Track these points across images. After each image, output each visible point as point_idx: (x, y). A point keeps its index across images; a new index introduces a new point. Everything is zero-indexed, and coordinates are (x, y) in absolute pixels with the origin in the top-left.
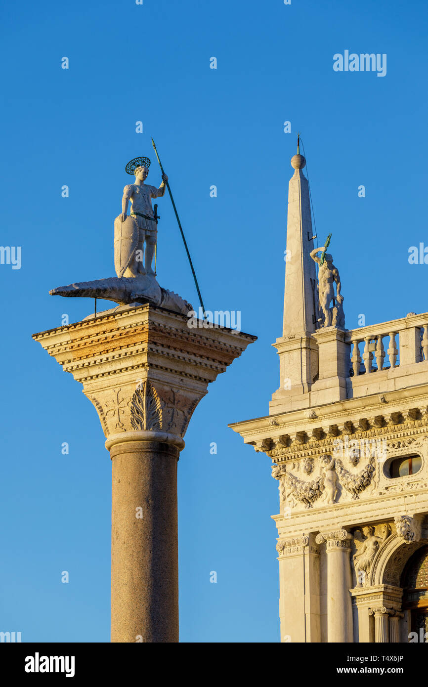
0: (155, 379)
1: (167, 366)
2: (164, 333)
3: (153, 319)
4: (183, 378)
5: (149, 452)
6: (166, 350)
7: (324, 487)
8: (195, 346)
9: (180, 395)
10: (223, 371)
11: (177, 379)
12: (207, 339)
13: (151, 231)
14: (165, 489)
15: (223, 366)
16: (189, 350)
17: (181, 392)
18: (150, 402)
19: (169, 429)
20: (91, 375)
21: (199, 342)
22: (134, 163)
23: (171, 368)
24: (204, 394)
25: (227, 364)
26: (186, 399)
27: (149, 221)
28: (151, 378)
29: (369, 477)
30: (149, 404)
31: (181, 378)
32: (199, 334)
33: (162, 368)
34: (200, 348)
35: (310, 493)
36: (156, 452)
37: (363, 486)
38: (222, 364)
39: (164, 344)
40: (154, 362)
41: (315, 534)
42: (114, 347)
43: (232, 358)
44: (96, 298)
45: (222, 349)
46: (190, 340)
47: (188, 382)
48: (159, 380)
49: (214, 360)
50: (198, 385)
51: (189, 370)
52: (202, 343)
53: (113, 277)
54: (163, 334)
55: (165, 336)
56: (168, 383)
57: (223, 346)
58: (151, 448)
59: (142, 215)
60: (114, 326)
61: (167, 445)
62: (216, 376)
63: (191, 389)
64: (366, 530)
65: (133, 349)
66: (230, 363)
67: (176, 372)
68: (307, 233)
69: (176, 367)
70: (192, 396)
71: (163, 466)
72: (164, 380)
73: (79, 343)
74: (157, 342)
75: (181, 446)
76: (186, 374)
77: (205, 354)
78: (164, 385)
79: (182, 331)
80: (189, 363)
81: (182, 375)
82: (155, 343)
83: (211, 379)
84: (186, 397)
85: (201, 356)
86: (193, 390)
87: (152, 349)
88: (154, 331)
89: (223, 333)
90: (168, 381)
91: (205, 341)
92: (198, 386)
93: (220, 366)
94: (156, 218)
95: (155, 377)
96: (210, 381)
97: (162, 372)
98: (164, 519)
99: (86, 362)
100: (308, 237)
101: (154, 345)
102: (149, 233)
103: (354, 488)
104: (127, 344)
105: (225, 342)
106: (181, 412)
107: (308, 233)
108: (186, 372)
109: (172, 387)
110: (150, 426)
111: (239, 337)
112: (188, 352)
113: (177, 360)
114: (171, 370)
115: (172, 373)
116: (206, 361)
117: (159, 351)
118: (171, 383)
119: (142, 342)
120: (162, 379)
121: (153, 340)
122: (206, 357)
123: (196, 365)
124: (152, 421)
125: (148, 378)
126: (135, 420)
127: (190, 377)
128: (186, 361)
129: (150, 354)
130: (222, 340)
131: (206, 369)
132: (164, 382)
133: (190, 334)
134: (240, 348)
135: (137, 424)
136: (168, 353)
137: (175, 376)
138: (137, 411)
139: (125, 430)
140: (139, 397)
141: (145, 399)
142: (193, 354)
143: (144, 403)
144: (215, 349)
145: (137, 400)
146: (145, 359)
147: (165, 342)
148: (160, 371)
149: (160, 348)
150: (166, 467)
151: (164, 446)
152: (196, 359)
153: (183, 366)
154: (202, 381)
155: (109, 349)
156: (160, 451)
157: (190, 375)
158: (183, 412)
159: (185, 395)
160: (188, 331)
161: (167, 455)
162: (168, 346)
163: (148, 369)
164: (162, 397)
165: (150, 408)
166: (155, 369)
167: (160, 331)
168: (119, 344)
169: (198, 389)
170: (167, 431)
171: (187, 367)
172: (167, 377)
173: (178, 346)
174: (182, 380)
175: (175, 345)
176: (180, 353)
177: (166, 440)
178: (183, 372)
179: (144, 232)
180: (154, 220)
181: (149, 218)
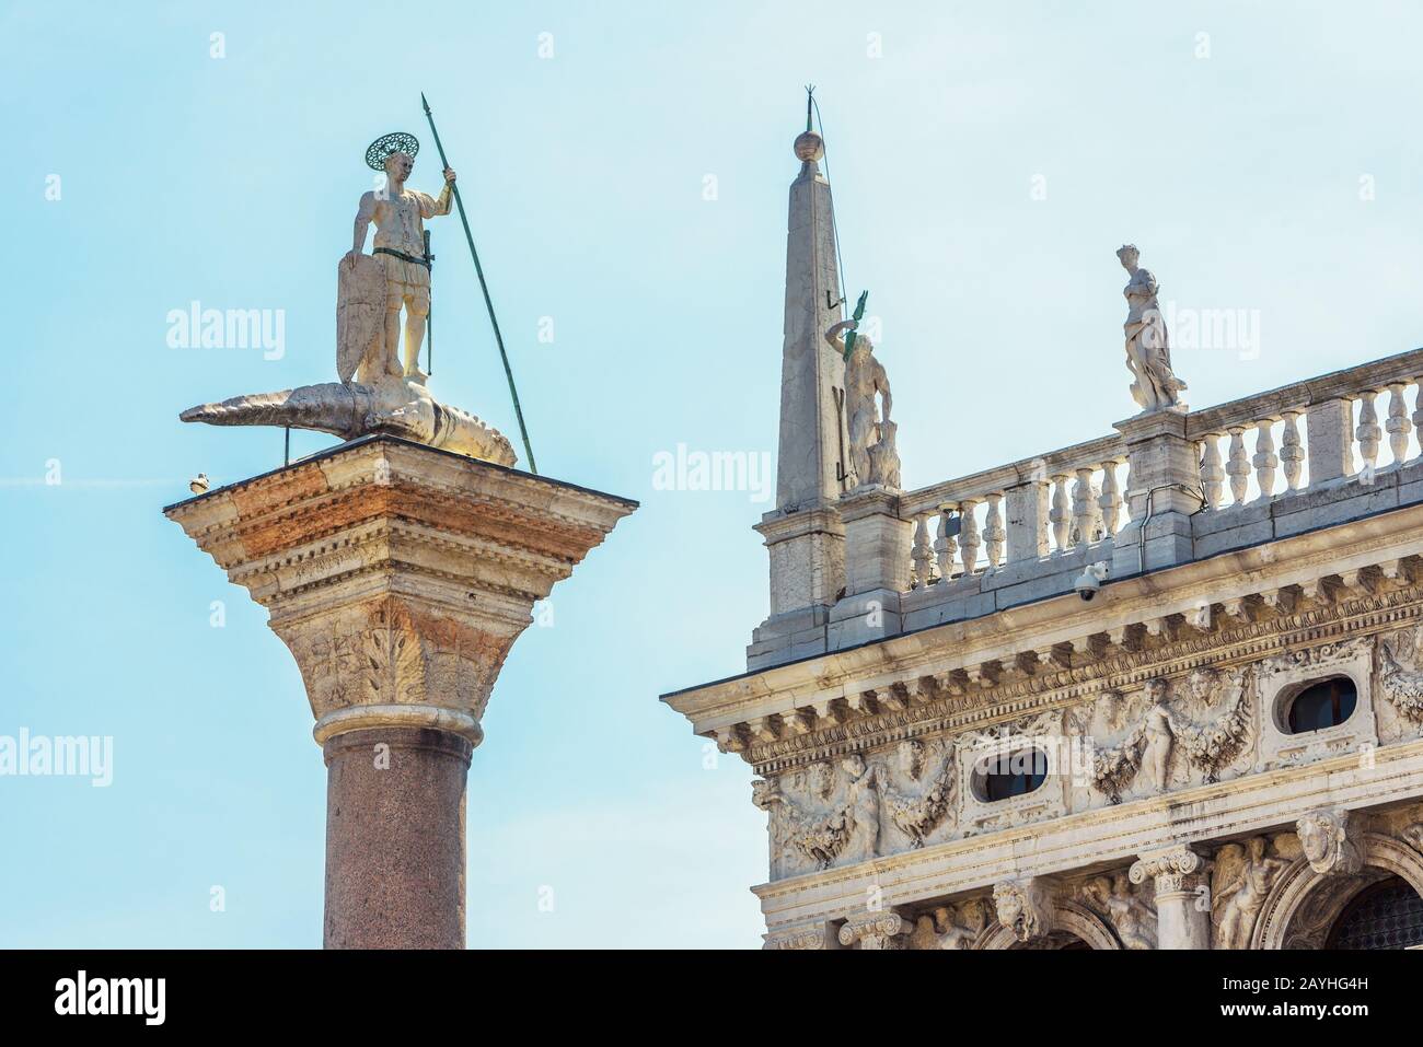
0: (407, 594)
1: (435, 566)
2: (423, 496)
3: (397, 467)
4: (475, 592)
6: (430, 533)
7: (855, 823)
8: (497, 523)
9: (470, 629)
10: (564, 575)
11: (460, 594)
12: (523, 507)
13: (417, 287)
14: (434, 827)
15: (566, 566)
16: (483, 530)
17: (471, 621)
18: (398, 643)
19: (442, 697)
20: (284, 588)
21: (503, 514)
22: (383, 147)
23: (445, 570)
24: (524, 625)
25: (571, 560)
26: (483, 635)
27: (412, 266)
28: (399, 592)
29: (943, 799)
30: (397, 646)
31: (471, 591)
32: (503, 496)
33: (421, 569)
34: (507, 526)
35: (827, 836)
36: (413, 749)
37: (931, 822)
38: (562, 562)
39: (424, 518)
40: (403, 558)
41: (840, 923)
42: (322, 529)
43: (583, 548)
44: (288, 427)
45: (558, 527)
46: (483, 510)
47: (487, 600)
48: (417, 596)
49: (541, 552)
50: (510, 606)
51: (485, 574)
52: (512, 517)
53: (326, 382)
54: (421, 499)
55: (426, 504)
56: (437, 601)
57: (564, 524)
58: (403, 742)
59: (395, 254)
60: (319, 484)
61: (438, 734)
62: (550, 586)
63: (493, 614)
64: (942, 914)
65: (360, 531)
66: (579, 560)
67: (455, 576)
68: (826, 294)
69: (457, 568)
70: (497, 629)
71: (429, 778)
72: (430, 596)
73: (254, 522)
74: (409, 514)
75: (476, 735)
76: (479, 582)
77: (522, 540)
78: (431, 606)
79: (464, 492)
80: (483, 559)
81: (472, 585)
82: (403, 518)
83: (538, 592)
84: (482, 631)
85: (510, 544)
86: (498, 617)
87: (395, 530)
88: (398, 493)
89: (559, 494)
90: (439, 598)
91: (519, 511)
92: (513, 606)
93: (556, 566)
94: (427, 259)
95: (407, 590)
96: (537, 597)
97: (426, 579)
98: (430, 891)
99: (271, 561)
100: (829, 301)
101: (404, 523)
102: (409, 291)
103: (913, 823)
104: (347, 522)
105: (566, 514)
106: (471, 663)
107: (828, 292)
108: (480, 578)
109: (449, 610)
110: (400, 692)
111: (596, 503)
112: (481, 536)
113: (458, 554)
114: (445, 574)
115: (448, 580)
116: (523, 554)
117: (414, 536)
118: (446, 603)
119: (376, 517)
120: (425, 595)
121: (398, 511)
122: (524, 547)
123: (501, 563)
124: (404, 682)
125: (393, 591)
126: (369, 682)
127: (490, 589)
128: (477, 555)
129: (395, 540)
130: (558, 510)
131: (524, 572)
132: (431, 600)
133: (483, 497)
134: (600, 526)
135: (372, 689)
136: (435, 539)
137: (455, 587)
138: (373, 661)
139: (350, 705)
140: (376, 632)
141: (388, 637)
142: (494, 539)
143: (387, 646)
144: (543, 528)
145: (373, 640)
146: (384, 553)
147: (426, 514)
148: (420, 578)
149: (416, 529)
150: (437, 779)
151: (432, 735)
152: (499, 550)
153: (471, 565)
154: (518, 597)
155: (313, 532)
156: (424, 747)
157: (489, 585)
158: (476, 663)
159: (479, 627)
160: (478, 491)
161: (438, 755)
162: (434, 525)
163: (392, 570)
164: (426, 632)
165: (399, 655)
166: (408, 572)
167: (413, 491)
168: (333, 521)
169: (510, 614)
170: (439, 704)
171: (481, 568)
172: (439, 590)
173: (457, 524)
174: (472, 595)
175: (450, 521)
176: (462, 539)
177: (435, 724)
178: (474, 578)
179: (400, 287)
180: (422, 263)
181: (411, 259)
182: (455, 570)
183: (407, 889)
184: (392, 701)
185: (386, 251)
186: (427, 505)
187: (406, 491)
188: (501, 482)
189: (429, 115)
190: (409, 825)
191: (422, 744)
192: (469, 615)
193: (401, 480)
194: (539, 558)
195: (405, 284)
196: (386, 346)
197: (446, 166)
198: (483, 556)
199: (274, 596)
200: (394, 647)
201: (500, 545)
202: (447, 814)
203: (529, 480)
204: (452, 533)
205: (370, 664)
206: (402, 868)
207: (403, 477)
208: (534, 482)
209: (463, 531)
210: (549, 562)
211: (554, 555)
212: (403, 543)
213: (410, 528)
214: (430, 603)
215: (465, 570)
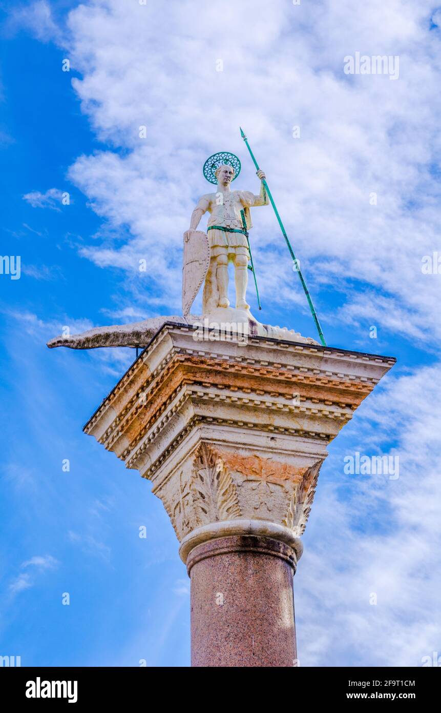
0: (216, 440)
1: (236, 419)
2: (212, 365)
3: (182, 344)
4: (275, 435)
5: (225, 553)
6: (224, 394)
8: (280, 382)
9: (273, 462)
10: (346, 418)
11: (262, 439)
12: (299, 369)
13: (235, 247)
14: (255, 606)
15: (347, 411)
16: (269, 388)
17: (274, 457)
18: (215, 477)
19: (255, 513)
20: (153, 462)
21: (283, 375)
23: (245, 420)
24: (321, 457)
25: (351, 407)
27: (232, 235)
28: (207, 439)
30: (216, 481)
31: (272, 435)
32: (279, 361)
33: (225, 421)
34: (289, 384)
36: (236, 552)
38: (343, 408)
39: (216, 382)
40: (207, 414)
42: (158, 408)
43: (358, 397)
44: (137, 347)
45: (331, 381)
46: (265, 372)
47: (285, 441)
48: (224, 441)
49: (322, 401)
51: (279, 421)
52: (290, 376)
54: (209, 368)
55: (216, 371)
56: (244, 444)
57: (334, 378)
59: (219, 228)
60: (147, 374)
61: (254, 539)
63: (293, 451)
65: (176, 401)
66: (357, 405)
67: (255, 425)
69: (255, 418)
71: (250, 572)
73: (126, 418)
74: (203, 380)
76: (276, 428)
77: (305, 394)
78: (238, 448)
80: (275, 410)
81: (271, 431)
82: (200, 384)
84: (286, 465)
86: (296, 453)
87: (194, 392)
88: (190, 364)
89: (325, 356)
90: (244, 441)
91: (296, 372)
92: (309, 446)
93: (338, 411)
94: (245, 229)
96: (329, 437)
97: (229, 428)
98: (254, 654)
99: (141, 444)
101: (200, 387)
102: (231, 251)
104: (167, 397)
105: (336, 371)
106: (278, 488)
108: (276, 425)
109: (254, 450)
110: (222, 513)
111: (359, 361)
112: (269, 393)
114: (245, 424)
115: (250, 428)
116: (308, 404)
117: (210, 396)
118: (250, 445)
119: (181, 385)
120: (231, 440)
121: (194, 379)
122: (307, 399)
123: (291, 412)
124: (224, 505)
125: (203, 439)
126: (200, 509)
127: (287, 433)
128: (268, 407)
129: (198, 401)
130: (329, 369)
131: (313, 418)
132: (237, 443)
133: (262, 363)
134: (369, 379)
135: (203, 513)
136: (230, 397)
137: (257, 433)
138: (201, 494)
139: (192, 529)
140: (201, 472)
141: (208, 473)
142: (281, 394)
143: (208, 480)
144: (318, 383)
145: (199, 478)
146: (191, 411)
147: (218, 380)
148: (224, 427)
149: (212, 392)
150: (256, 572)
151: (249, 540)
152: (287, 402)
153: (265, 415)
154: (313, 437)
155: (154, 413)
156: (243, 549)
157: (286, 430)
158: (282, 486)
159: (282, 461)
160: (257, 359)
161: (256, 554)
162: (227, 387)
163: (202, 425)
164: (236, 467)
165: (218, 486)
166: (214, 424)
167: (202, 362)
168: (162, 400)
169: (306, 450)
170: (253, 518)
171: (275, 417)
172: (242, 436)
173: (246, 385)
174: (272, 438)
175: (239, 383)
176: (253, 396)
177: (250, 531)
178: (270, 425)
180: (240, 232)
181: (231, 230)
182: (254, 420)
183: (236, 654)
184: (217, 519)
185: (212, 228)
187: (196, 363)
188: (275, 350)
189: (245, 140)
190: (235, 607)
191: (242, 546)
192: (272, 452)
193: (190, 355)
194: (321, 406)
195: (227, 247)
196: (218, 290)
197: (258, 169)
198: (274, 408)
199: (151, 470)
200: (213, 480)
201: (287, 399)
203: (297, 347)
204: (244, 392)
205: (199, 496)
206: (231, 639)
207: (191, 352)
208: (302, 348)
209: (253, 390)
210: (333, 409)
211: (334, 403)
212: (205, 403)
213: (207, 391)
214: (236, 446)
215: (262, 419)
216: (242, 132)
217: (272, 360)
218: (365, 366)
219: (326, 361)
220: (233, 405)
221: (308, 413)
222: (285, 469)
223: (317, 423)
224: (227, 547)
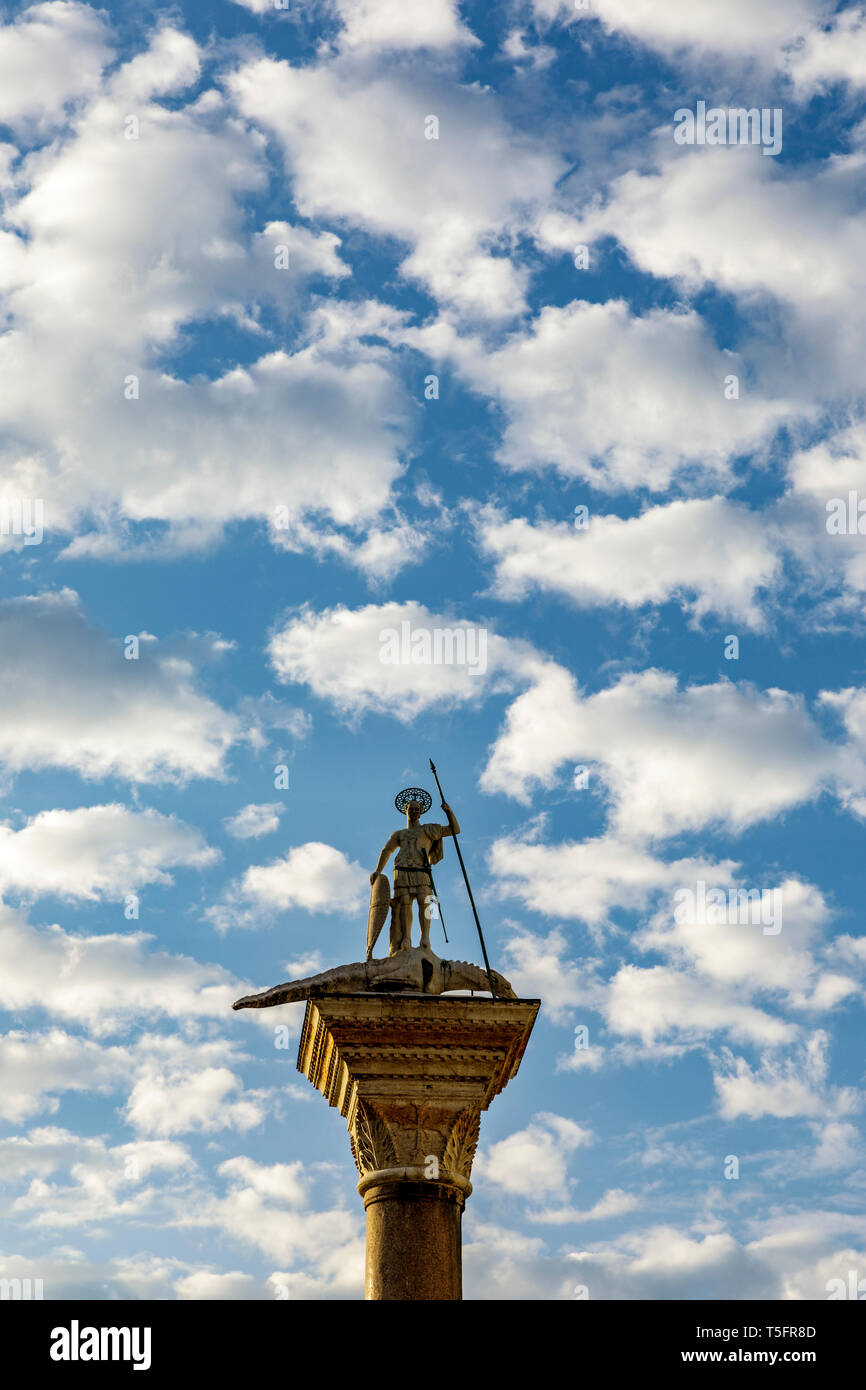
1: (390, 1072)
2: (359, 1028)
3: (329, 1012)
4: (431, 1083)
5: (386, 1199)
6: (375, 1051)
8: (428, 1034)
9: (430, 1109)
11: (420, 1086)
12: (445, 1020)
14: (410, 1249)
16: (419, 1042)
17: (431, 1104)
19: (411, 1160)
21: (430, 1028)
23: (399, 1073)
26: (443, 1112)
28: (364, 1095)
31: (427, 1083)
32: (425, 1016)
33: (381, 1076)
34: (437, 1036)
36: (395, 1198)
38: (495, 1051)
39: (366, 1042)
40: (361, 1072)
46: (412, 1028)
47: (442, 1088)
48: (380, 1094)
49: (474, 1048)
50: (463, 1088)
51: (433, 1070)
54: (356, 1030)
56: (400, 1095)
63: (449, 1096)
67: (412, 1076)
69: (409, 1070)
70: (454, 1106)
71: (407, 1216)
72: (391, 1092)
74: (352, 1042)
76: (433, 1076)
77: (454, 1042)
78: (394, 1099)
79: (391, 1019)
80: (427, 1060)
81: (427, 1080)
82: (351, 1045)
83: (483, 1074)
84: (443, 1109)
85: (448, 1047)
86: (452, 1097)
87: (348, 1054)
88: (338, 1029)
90: (400, 1092)
91: (443, 1023)
92: (466, 1088)
93: (489, 1055)
95: (371, 1092)
96: (485, 1079)
97: (387, 1082)
101: (350, 1048)
102: (412, 891)
105: (483, 1018)
106: (435, 1133)
108: (431, 1074)
109: (410, 1099)
110: (383, 1161)
111: (504, 1006)
112: (419, 1045)
113: (405, 1061)
114: (401, 1076)
115: (406, 1079)
116: (459, 1052)
117: (362, 1055)
118: (407, 1095)
119: (335, 1047)
120: (386, 1093)
121: (344, 1041)
122: (457, 1046)
123: (443, 1060)
124: (384, 1154)
126: (366, 1157)
127: (442, 1079)
128: (420, 1058)
129: (351, 1060)
130: (476, 1018)
131: (466, 1063)
132: (393, 1095)
133: (409, 1020)
134: (516, 1021)
135: (369, 1162)
136: (381, 1054)
137: (413, 1083)
138: (365, 1143)
140: (363, 1123)
141: (368, 1125)
142: (431, 1045)
143: (370, 1131)
144: (467, 1032)
145: (363, 1129)
146: (347, 1070)
147: (367, 1039)
148: (381, 1082)
149: (363, 1051)
150: (412, 1216)
151: (405, 1185)
152: (438, 1052)
153: (420, 1067)
154: (469, 1081)
156: (402, 1195)
157: (440, 1077)
158: (439, 1131)
159: (440, 1106)
161: (413, 1199)
162: (379, 1045)
164: (393, 1117)
165: (378, 1136)
166: (371, 1080)
167: (350, 1026)
169: (463, 1093)
170: (409, 1165)
171: (428, 1066)
172: (399, 1087)
173: (395, 1041)
174: (429, 1087)
175: (388, 1040)
176: (403, 1050)
177: (406, 1177)
178: (426, 1074)
179: (406, 890)
180: (421, 870)
182: (407, 1072)
184: (380, 1167)
186: (365, 1033)
187: (343, 1027)
188: (418, 1007)
189: (434, 772)
191: (400, 1193)
192: (428, 1100)
193: (336, 1021)
194: (471, 1052)
195: (408, 887)
197: (443, 800)
198: (426, 1058)
200: (374, 1131)
201: (438, 1049)
202: (423, 1238)
204: (394, 1047)
205: (364, 1145)
207: (336, 1018)
209: (402, 1045)
210: (483, 1053)
211: (485, 1048)
212: (357, 1061)
213: (358, 1050)
214: (393, 1097)
215: (417, 1070)
216: (431, 763)
217: (417, 1016)
218: (511, 1011)
219: (471, 1010)
220: (384, 1059)
221: (458, 1059)
222: (442, 1114)
223: (470, 1066)
224: (388, 1193)
